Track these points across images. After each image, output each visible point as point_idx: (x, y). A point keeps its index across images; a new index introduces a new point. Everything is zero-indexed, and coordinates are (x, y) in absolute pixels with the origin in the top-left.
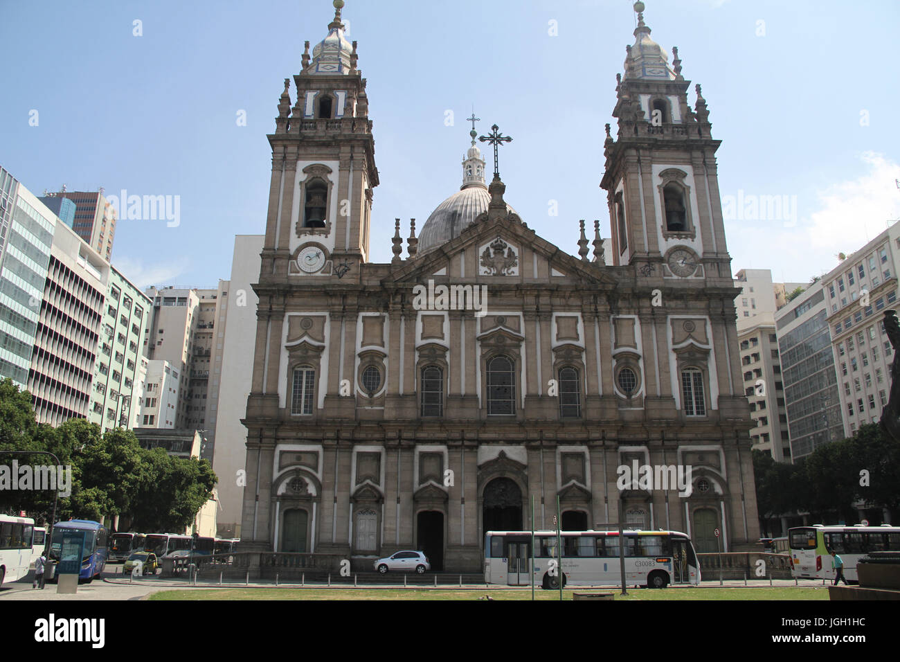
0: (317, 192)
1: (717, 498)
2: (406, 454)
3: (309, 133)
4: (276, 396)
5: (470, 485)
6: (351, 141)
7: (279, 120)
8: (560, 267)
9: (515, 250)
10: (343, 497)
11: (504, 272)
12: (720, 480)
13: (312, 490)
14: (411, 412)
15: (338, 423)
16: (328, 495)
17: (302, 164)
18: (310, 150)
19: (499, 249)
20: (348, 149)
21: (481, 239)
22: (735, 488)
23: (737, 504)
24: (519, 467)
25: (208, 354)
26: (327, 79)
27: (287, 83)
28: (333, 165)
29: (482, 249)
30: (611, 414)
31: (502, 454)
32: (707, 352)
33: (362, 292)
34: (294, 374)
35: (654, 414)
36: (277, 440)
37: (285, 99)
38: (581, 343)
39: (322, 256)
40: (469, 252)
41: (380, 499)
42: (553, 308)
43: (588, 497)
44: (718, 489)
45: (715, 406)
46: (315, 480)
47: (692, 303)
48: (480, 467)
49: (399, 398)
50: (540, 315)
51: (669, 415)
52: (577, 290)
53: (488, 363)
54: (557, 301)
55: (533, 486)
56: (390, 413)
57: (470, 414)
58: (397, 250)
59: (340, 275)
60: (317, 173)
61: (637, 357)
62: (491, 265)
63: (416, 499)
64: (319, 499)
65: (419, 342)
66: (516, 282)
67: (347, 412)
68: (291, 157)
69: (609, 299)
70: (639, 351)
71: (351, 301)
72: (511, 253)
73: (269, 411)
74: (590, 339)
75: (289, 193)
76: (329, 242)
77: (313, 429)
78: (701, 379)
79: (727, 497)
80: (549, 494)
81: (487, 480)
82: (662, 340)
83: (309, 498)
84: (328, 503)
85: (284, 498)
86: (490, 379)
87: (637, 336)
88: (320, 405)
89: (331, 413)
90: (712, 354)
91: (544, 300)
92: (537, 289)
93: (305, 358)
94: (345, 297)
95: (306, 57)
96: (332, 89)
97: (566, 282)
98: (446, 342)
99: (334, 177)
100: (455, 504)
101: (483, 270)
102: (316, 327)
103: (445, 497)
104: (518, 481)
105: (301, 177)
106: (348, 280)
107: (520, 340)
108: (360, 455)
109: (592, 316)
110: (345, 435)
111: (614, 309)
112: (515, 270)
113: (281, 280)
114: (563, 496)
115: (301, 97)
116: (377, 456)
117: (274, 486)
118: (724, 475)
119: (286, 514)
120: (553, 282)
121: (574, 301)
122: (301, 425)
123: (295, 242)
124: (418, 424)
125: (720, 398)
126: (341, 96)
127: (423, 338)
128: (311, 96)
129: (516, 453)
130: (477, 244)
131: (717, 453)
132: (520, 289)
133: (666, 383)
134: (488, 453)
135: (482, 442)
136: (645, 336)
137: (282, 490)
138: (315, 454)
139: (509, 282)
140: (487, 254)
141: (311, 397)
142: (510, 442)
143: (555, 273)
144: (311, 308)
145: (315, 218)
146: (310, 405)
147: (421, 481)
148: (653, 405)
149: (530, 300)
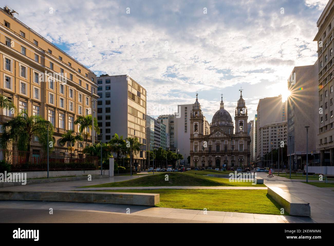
0: (196, 126)
1: (243, 161)
2: (207, 157)
3: (195, 119)
4: (193, 151)
5: (215, 160)
6: (200, 119)
7: (191, 117)
8: (225, 135)
9: (220, 133)
10: (201, 161)
11: (219, 136)
12: (243, 159)
13: (198, 161)
14: (208, 153)
15: (200, 154)
16: (199, 161)
17: (194, 123)
18: (195, 121)
19: (218, 133)
20: (199, 121)
21: (216, 132)
22: (245, 160)
23: (245, 162)
24: (220, 158)
25: (173, 128)
26: (196, 110)
27: (191, 111)
28: (198, 123)
29: (216, 133)
30: (231, 152)
31: (218, 157)
32: (243, 144)
33: (202, 139)
34: (195, 148)
35: (236, 152)
36: (194, 156)
37: (191, 113)
38: (227, 144)
39: (197, 134)
40: (215, 134)
41: (205, 161)
42: (224, 140)
43: (227, 161)
44: (243, 160)
45: (243, 151)
46: (198, 160)
47: (242, 139)
48: (215, 158)
49: (207, 151)
50: (223, 141)
51: (238, 152)
52: (227, 138)
53: (217, 147)
54: (225, 139)
55: (221, 160)
56: (205, 153)
57: (215, 152)
58: (206, 134)
59: (199, 137)
60: (196, 124)
61: (234, 145)
62: (217, 135)
63: (209, 161)
64: (198, 162)
65: (209, 145)
66: (220, 137)
67: (201, 153)
68: (193, 122)
69: (231, 139)
70: (235, 145)
71: (201, 140)
72: (220, 134)
73: (192, 153)
74: (229, 143)
75: (193, 127)
76: (198, 133)
77: (197, 154)
78: (242, 148)
79: (244, 161)
80: (223, 161)
81: (216, 159)
82: (238, 143)
83: (197, 162)
84: (199, 162)
85: (195, 162)
86: (217, 148)
87: (234, 143)
88: (198, 152)
89: (199, 153)
90: (244, 145)
91: (223, 139)
92: (222, 138)
93: (196, 147)
94: (200, 139)
95: (193, 106)
96: (197, 111)
97: (226, 137)
98: (212, 144)
99: (198, 124)
100: (213, 162)
101: (216, 136)
102: (197, 143)
103: (212, 161)
104: (220, 159)
105: (194, 125)
106: (201, 138)
107: (220, 144)
108: (203, 157)
109: (229, 141)
110: (201, 155)
111: (232, 139)
112: (220, 135)
113: (193, 138)
114: (224, 161)
115: (193, 113)
116: (204, 157)
117: (194, 160)
118: (244, 158)
119: (195, 163)
120: (225, 137)
121: (227, 139)
122: (196, 154)
123: (194, 133)
124: (209, 154)
125: (244, 150)
126: (198, 112)
127: (209, 144)
128: (194, 112)
129: (220, 156)
130: (215, 133)
131: (243, 156)
132: (220, 138)
133: (238, 148)
134: (217, 156)
135: (215, 155)
136: (236, 143)
137: (194, 161)
138: (198, 157)
139: (219, 137)
140: (217, 134)
141: (197, 151)
142: (219, 155)
143: (225, 136)
144: (196, 141)
145: (196, 129)
146: (197, 152)
147: (209, 159)
148: (236, 151)
149: (222, 139)
